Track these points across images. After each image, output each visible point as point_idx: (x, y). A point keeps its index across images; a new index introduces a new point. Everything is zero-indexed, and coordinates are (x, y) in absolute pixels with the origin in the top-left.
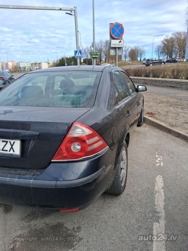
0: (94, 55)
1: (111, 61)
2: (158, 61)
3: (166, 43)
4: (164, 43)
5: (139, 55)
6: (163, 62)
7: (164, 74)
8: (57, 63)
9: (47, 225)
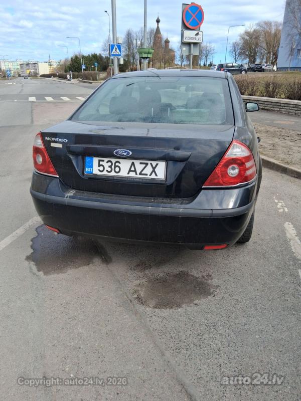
0: (145, 53)
1: (158, 65)
2: (237, 68)
3: (247, 38)
4: (243, 39)
5: (204, 57)
6: (245, 70)
7: (253, 88)
8: (65, 64)
9: (168, 274)
